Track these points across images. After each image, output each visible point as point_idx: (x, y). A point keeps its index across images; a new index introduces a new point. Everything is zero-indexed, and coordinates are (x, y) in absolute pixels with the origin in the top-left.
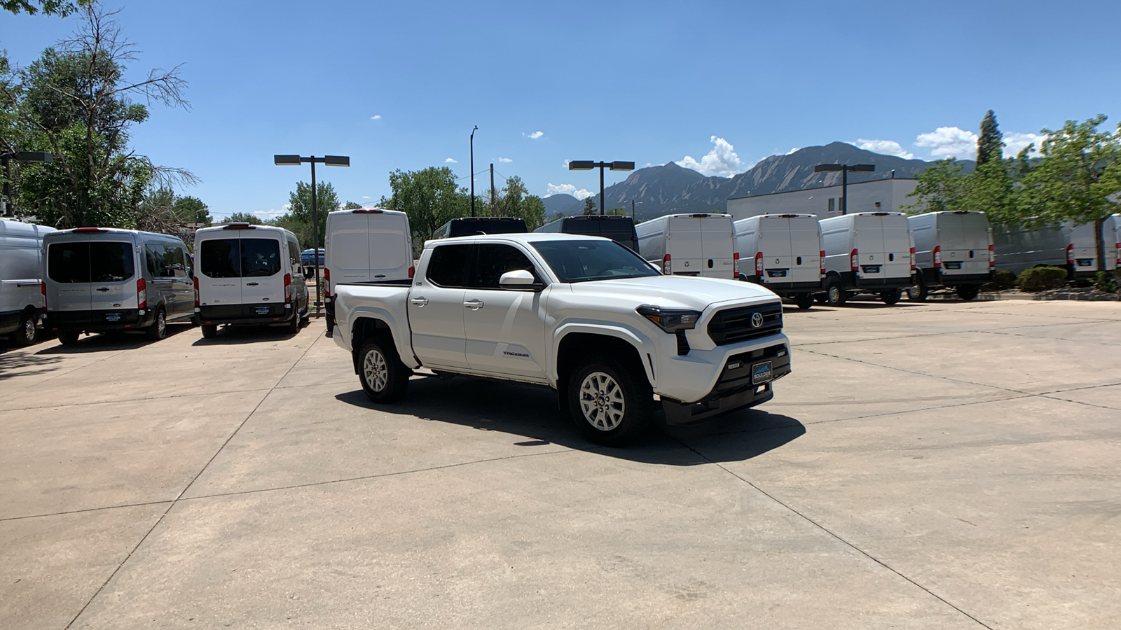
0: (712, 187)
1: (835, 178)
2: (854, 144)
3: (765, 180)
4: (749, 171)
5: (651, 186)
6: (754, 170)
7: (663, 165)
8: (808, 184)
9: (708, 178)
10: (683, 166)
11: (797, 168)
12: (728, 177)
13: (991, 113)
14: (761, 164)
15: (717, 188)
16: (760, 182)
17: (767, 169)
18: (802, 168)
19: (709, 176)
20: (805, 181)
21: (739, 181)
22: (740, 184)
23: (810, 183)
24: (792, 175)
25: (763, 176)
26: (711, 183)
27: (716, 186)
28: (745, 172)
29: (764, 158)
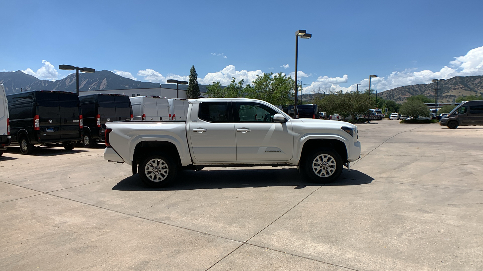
0: (43, 85)
1: (105, 86)
2: (113, 72)
3: (72, 84)
4: (63, 79)
5: (6, 82)
6: (66, 78)
7: (14, 72)
8: (92, 87)
9: (41, 81)
10: (26, 73)
11: (87, 80)
12: (52, 81)
13: (193, 66)
14: (69, 76)
15: (46, 86)
16: (69, 84)
17: (72, 79)
18: (89, 80)
19: (42, 80)
20: (91, 86)
21: (58, 83)
22: (59, 85)
23: (94, 87)
24: (85, 83)
25: (70, 82)
26: (42, 83)
27: (46, 85)
28: (61, 79)
29: (71, 74)
